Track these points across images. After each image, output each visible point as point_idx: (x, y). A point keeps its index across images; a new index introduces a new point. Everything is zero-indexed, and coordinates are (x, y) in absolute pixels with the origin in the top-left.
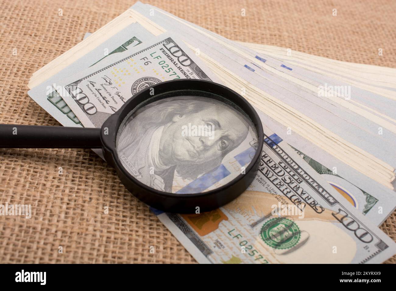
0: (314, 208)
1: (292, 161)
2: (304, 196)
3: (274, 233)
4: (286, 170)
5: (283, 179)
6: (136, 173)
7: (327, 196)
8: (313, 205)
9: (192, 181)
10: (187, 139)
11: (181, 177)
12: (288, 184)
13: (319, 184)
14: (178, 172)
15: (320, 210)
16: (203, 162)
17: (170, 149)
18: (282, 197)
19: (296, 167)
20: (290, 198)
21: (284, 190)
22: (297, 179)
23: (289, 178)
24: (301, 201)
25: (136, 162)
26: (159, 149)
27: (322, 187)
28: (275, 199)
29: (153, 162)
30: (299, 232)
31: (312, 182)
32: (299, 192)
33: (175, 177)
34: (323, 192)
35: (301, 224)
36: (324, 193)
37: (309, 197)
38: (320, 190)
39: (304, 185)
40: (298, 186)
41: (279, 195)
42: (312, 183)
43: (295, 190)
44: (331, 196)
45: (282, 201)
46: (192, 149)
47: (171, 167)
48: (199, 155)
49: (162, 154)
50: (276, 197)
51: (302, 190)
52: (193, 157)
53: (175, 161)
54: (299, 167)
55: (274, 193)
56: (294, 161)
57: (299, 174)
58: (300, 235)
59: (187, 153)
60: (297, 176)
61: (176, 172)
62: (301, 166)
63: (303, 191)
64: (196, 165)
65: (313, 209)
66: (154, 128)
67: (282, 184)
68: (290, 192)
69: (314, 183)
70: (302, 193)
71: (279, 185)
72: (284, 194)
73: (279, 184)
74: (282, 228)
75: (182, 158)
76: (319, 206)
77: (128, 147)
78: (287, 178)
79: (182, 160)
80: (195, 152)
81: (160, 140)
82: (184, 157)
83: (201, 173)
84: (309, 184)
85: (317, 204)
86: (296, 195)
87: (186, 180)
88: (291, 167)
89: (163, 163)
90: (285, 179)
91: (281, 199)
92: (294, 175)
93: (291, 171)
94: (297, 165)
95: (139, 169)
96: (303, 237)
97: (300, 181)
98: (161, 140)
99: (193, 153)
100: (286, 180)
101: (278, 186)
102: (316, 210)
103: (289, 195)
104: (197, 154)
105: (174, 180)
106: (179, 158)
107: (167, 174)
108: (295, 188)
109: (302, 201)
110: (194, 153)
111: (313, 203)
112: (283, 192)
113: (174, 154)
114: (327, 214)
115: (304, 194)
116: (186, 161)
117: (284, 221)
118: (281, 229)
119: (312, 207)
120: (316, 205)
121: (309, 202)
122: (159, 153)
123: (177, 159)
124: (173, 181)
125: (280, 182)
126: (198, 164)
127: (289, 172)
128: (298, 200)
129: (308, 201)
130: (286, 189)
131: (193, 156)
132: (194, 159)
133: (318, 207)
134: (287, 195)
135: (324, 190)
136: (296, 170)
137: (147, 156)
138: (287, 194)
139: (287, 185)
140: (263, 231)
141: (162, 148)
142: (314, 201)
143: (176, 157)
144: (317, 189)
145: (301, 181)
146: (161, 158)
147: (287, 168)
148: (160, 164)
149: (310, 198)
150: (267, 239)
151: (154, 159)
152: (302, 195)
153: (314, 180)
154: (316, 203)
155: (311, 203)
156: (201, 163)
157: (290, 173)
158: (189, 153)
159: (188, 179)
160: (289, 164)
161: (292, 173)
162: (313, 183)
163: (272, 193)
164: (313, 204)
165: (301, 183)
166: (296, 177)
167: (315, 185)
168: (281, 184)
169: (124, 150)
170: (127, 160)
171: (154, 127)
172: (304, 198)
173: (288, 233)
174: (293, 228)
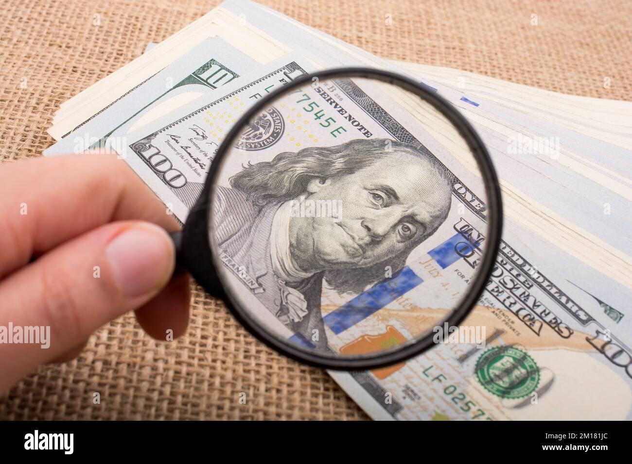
0: (557, 329)
1: (513, 253)
2: (539, 310)
3: (497, 372)
4: (505, 266)
5: (502, 281)
6: (252, 284)
7: (574, 309)
8: (555, 325)
9: (355, 296)
10: (339, 225)
11: (335, 291)
12: (510, 289)
13: (560, 290)
14: (329, 283)
15: (566, 333)
16: (371, 264)
17: (310, 243)
18: (504, 312)
19: (520, 262)
20: (516, 314)
21: (505, 300)
22: (524, 282)
23: (512, 280)
24: (534, 318)
25: (250, 266)
26: (289, 244)
27: (565, 295)
28: (493, 315)
29: (281, 265)
30: (538, 370)
31: (548, 286)
32: (530, 303)
33: (324, 290)
34: (567, 302)
35: (538, 357)
36: (570, 305)
37: (547, 312)
38: (564, 300)
39: (535, 291)
40: (527, 294)
41: (498, 309)
42: (548, 288)
43: (523, 299)
44: (581, 309)
45: (503, 318)
46: (350, 242)
47: (315, 274)
48: (364, 253)
49: (297, 252)
50: (494, 312)
51: (534, 299)
52: (353, 256)
53: (322, 263)
54: (526, 262)
55: (490, 306)
56: (516, 253)
57: (526, 273)
58: (539, 375)
59: (341, 249)
60: (524, 276)
61: (324, 283)
62: (528, 261)
63: (535, 301)
64: (360, 268)
65: (556, 331)
66: (275, 205)
67: (501, 290)
68: (515, 303)
69: (552, 288)
70: (534, 305)
71: (497, 292)
72: (506, 307)
73: (496, 290)
74: (508, 363)
75: (333, 257)
76: (565, 326)
77: (230, 240)
78: (507, 280)
79: (335, 261)
80: (356, 246)
81: (288, 227)
82: (337, 257)
83: (370, 283)
84: (545, 289)
85: (561, 323)
86: (525, 309)
87: (345, 295)
88: (513, 261)
89: (300, 267)
90: (504, 281)
91: (502, 316)
92: (519, 275)
93: (512, 269)
94: (522, 258)
95: (258, 278)
96: (544, 378)
97: (528, 284)
98: (290, 227)
99: (353, 250)
100: (506, 284)
101: (495, 294)
102: (560, 332)
103: (515, 308)
104: (360, 250)
105: (322, 295)
106: (327, 258)
107: (309, 285)
108: (523, 296)
109: (537, 318)
110: (355, 248)
111: (554, 321)
112: (503, 304)
113: (317, 252)
114: (578, 338)
115: (538, 306)
116: (341, 263)
117: (510, 352)
118: (508, 365)
119: (553, 328)
120: (559, 324)
121: (548, 319)
122: (291, 251)
123: (325, 260)
124: (320, 296)
125: (497, 287)
126: (363, 266)
127: (510, 270)
128: (529, 317)
129: (545, 319)
130: (508, 298)
131: (353, 254)
132: (356, 260)
133: (562, 327)
134: (511, 308)
135: (569, 300)
136: (520, 267)
137: (268, 255)
138: (510, 306)
139: (508, 291)
140: (479, 368)
141: (294, 242)
142: (555, 318)
143: (322, 256)
144: (558, 298)
145: (531, 284)
146: (295, 259)
147: (505, 264)
148: (294, 269)
149: (549, 313)
150: (488, 382)
151: (282, 260)
152: (535, 307)
153: (552, 284)
154: (559, 321)
155: (551, 321)
156: (368, 265)
157: (511, 272)
158: (345, 250)
159: (349, 293)
160: (508, 257)
161: (515, 272)
162: (550, 288)
163: (486, 305)
164: (555, 323)
165: (531, 289)
166: (522, 279)
167: (553, 291)
168: (498, 290)
169: (224, 245)
170: (233, 263)
171: (275, 203)
172: (539, 313)
173: (519, 372)
174: (527, 364)
